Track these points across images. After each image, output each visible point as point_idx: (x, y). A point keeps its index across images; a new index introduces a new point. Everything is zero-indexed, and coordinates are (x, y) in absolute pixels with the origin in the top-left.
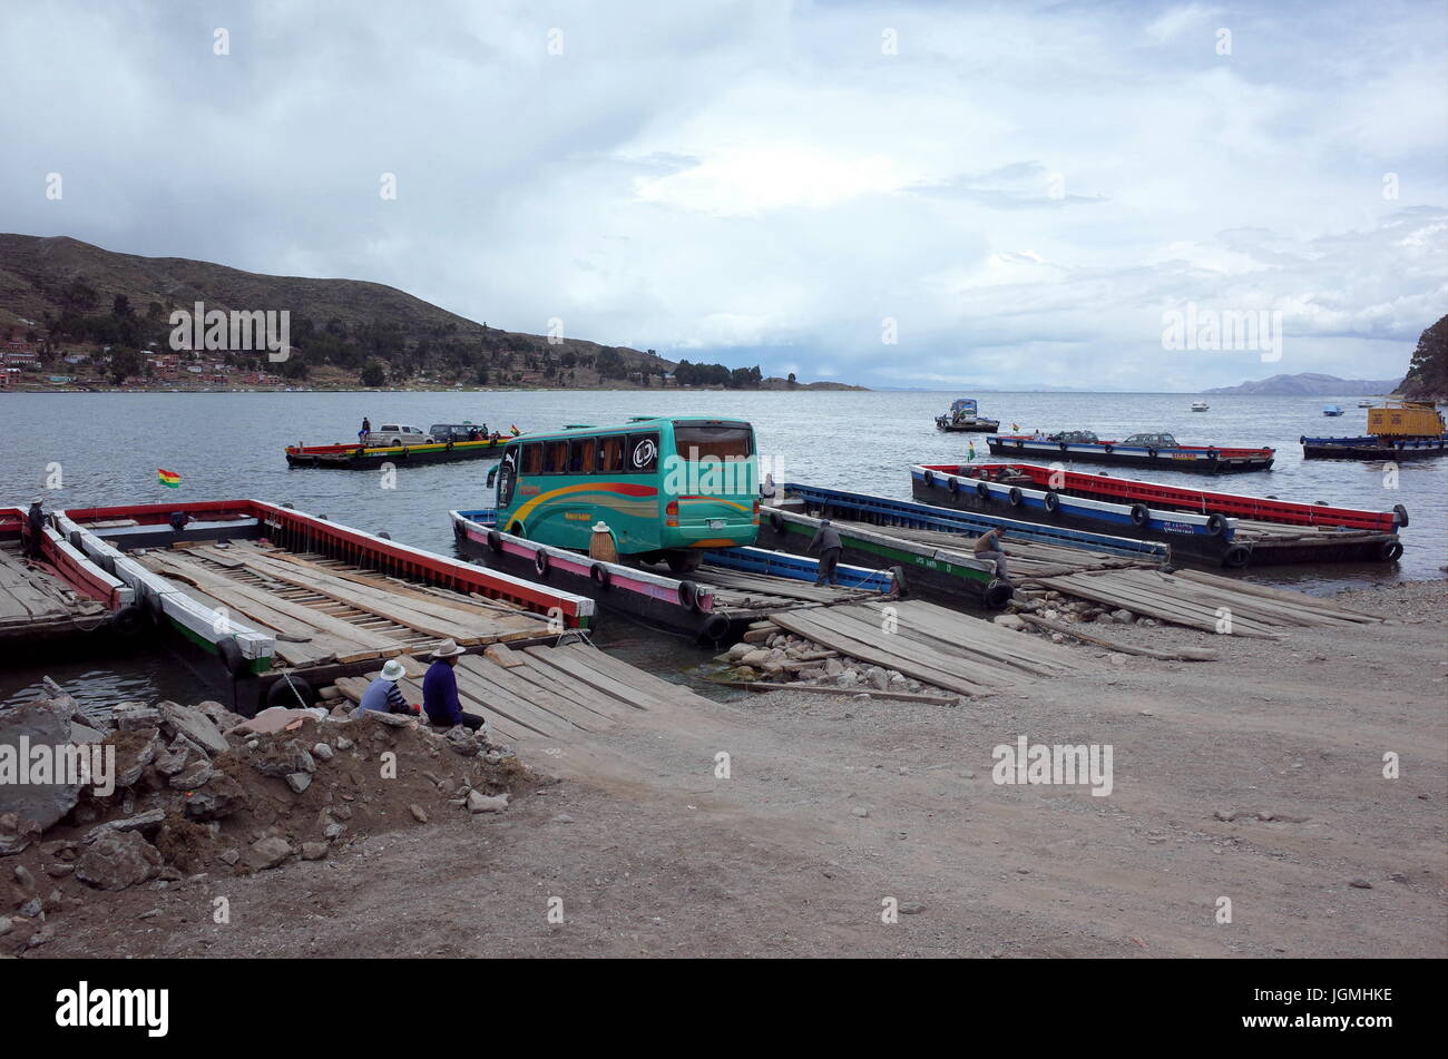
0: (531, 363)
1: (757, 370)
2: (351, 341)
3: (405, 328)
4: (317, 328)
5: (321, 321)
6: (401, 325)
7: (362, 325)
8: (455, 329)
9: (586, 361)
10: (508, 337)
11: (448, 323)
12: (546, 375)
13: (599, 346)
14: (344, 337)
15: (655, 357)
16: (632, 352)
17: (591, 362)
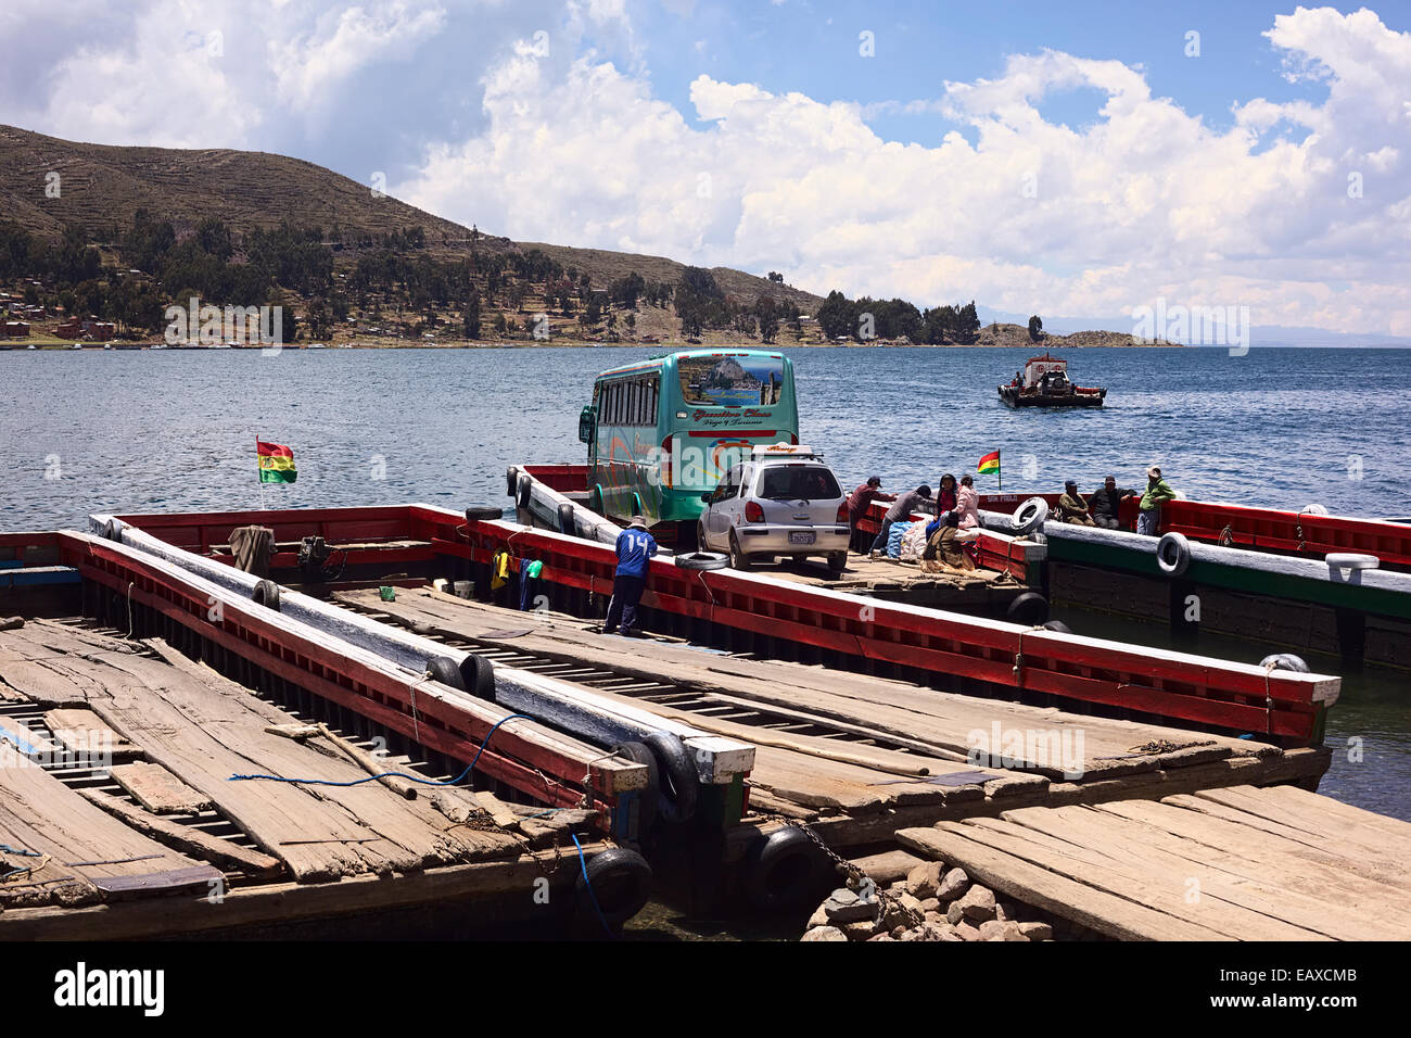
0: (558, 300)
1: (971, 309)
2: (239, 260)
3: (334, 236)
4: (182, 236)
5: (187, 224)
6: (327, 230)
7: (258, 233)
8: (421, 237)
9: (658, 295)
10: (517, 251)
11: (408, 227)
12: (584, 321)
13: (679, 267)
14: (228, 252)
15: (783, 286)
16: (740, 277)
17: (665, 297)
